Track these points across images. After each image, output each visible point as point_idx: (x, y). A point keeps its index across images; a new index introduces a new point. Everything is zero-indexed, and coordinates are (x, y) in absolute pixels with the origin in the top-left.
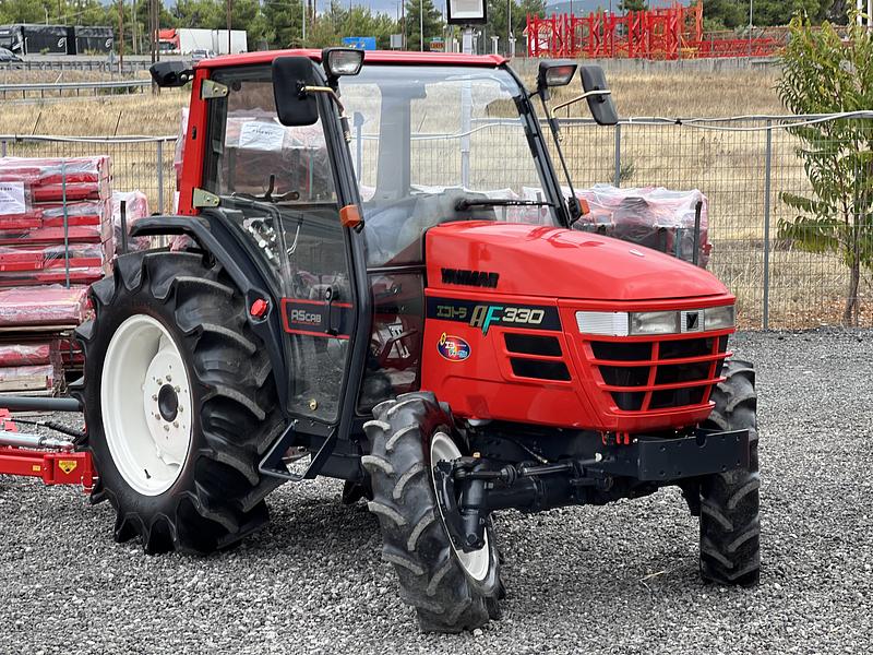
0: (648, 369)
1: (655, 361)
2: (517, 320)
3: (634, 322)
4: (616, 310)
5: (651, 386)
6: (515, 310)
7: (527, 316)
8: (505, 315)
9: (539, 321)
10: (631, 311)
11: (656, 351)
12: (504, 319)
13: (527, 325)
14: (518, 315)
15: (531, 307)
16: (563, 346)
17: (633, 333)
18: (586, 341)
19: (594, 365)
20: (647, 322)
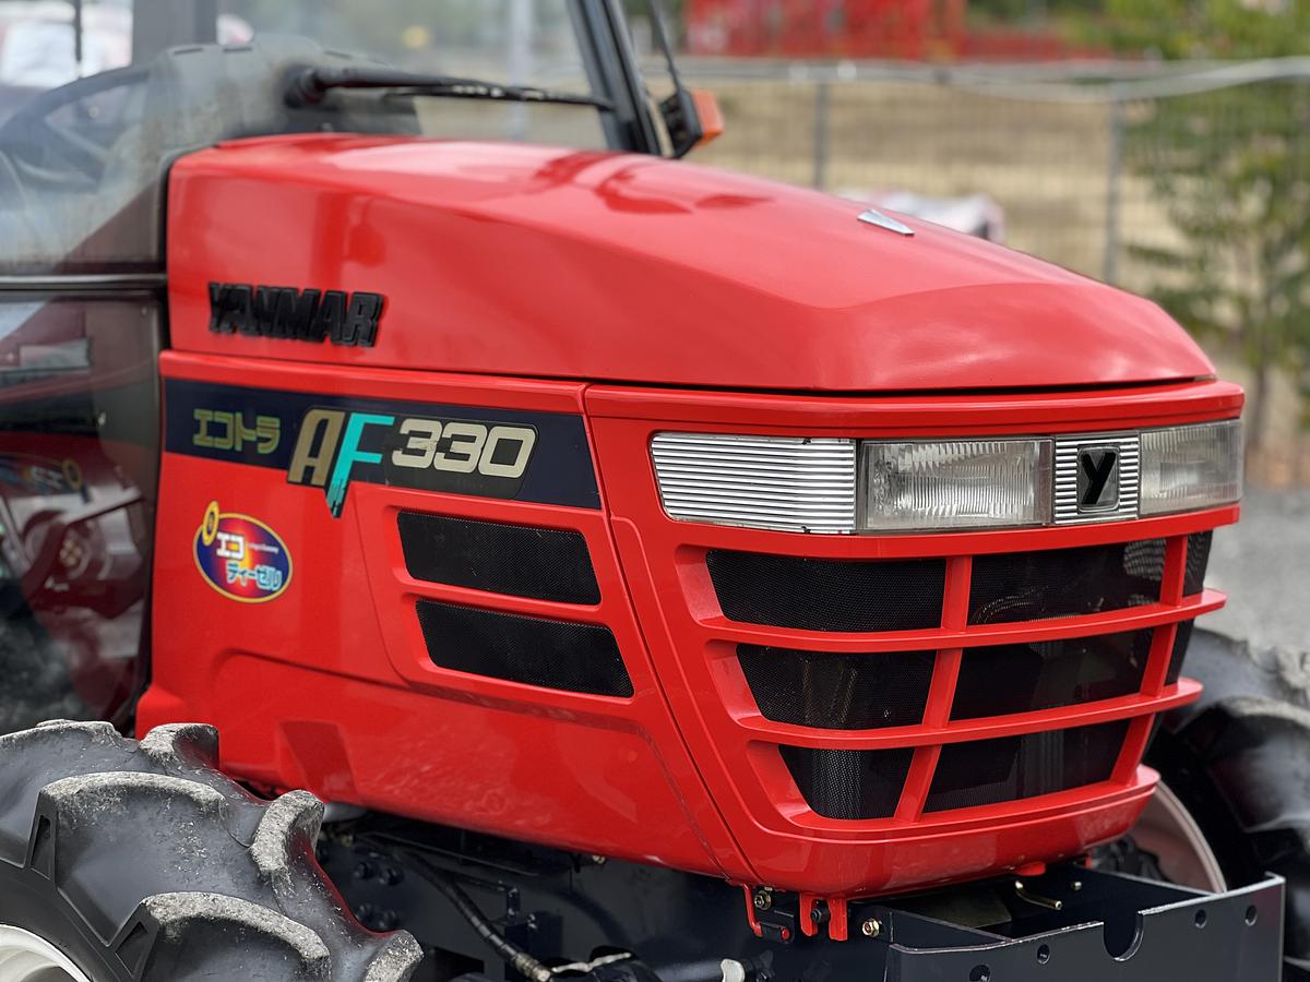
0: (925, 660)
1: (956, 633)
2: (443, 464)
3: (878, 480)
4: (807, 429)
5: (937, 728)
6: (433, 427)
7: (478, 449)
8: (401, 443)
9: (515, 471)
10: (864, 434)
11: (959, 589)
12: (399, 459)
13: (476, 483)
14: (444, 446)
15: (489, 415)
16: (605, 565)
17: (872, 524)
18: (689, 551)
19: (717, 643)
20: (926, 482)
